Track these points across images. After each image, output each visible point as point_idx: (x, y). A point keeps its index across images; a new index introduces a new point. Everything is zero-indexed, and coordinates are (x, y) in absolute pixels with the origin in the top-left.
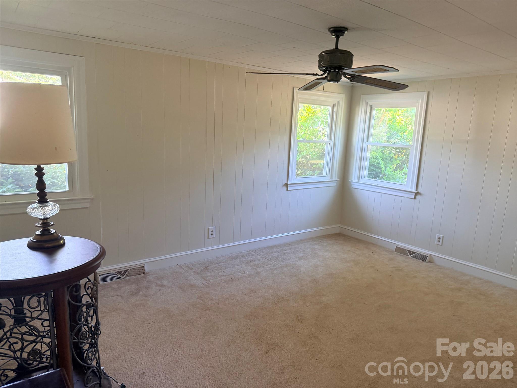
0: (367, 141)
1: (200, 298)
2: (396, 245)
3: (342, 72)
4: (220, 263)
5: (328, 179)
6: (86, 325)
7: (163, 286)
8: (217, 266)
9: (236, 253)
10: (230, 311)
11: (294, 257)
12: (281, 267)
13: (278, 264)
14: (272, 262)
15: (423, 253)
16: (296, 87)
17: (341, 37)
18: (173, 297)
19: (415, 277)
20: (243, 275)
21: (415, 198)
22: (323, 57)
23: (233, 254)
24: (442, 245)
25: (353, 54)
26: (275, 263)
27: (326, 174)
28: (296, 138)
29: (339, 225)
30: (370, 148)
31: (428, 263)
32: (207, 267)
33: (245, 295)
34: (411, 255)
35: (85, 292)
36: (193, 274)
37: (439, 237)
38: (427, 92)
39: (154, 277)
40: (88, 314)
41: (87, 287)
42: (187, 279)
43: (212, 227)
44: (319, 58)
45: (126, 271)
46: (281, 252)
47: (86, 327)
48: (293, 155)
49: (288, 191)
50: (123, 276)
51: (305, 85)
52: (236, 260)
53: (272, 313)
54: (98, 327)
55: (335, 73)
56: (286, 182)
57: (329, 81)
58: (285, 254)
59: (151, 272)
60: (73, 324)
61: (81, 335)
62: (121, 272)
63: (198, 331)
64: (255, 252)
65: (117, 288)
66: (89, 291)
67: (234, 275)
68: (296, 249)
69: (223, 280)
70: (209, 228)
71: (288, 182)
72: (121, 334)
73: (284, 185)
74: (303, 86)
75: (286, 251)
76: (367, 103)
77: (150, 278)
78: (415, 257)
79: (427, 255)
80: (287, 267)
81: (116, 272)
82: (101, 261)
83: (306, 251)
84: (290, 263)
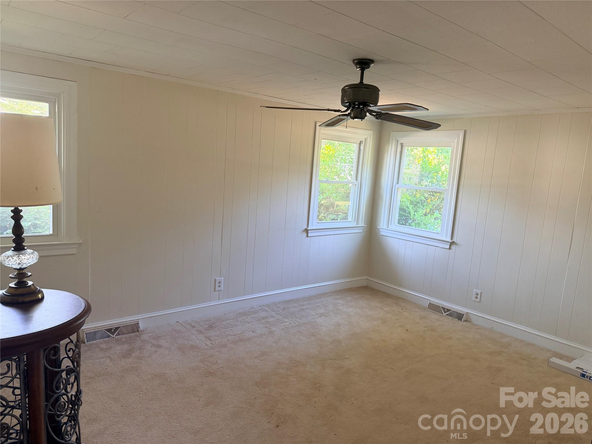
0: (398, 183)
1: (203, 361)
2: (429, 300)
3: (367, 109)
4: (228, 319)
5: (354, 224)
6: (64, 394)
7: (159, 346)
8: (225, 324)
9: (247, 308)
10: (237, 378)
11: (313, 314)
12: (298, 325)
13: (295, 322)
14: (288, 319)
15: (459, 311)
16: (318, 122)
17: (366, 70)
18: (171, 360)
19: (450, 338)
20: (254, 334)
21: (450, 248)
22: (346, 91)
23: (243, 309)
24: (480, 302)
25: (379, 89)
26: (292, 321)
27: (351, 219)
28: (318, 178)
29: (365, 277)
30: (400, 190)
31: (464, 322)
32: (212, 325)
33: (256, 358)
34: (445, 312)
35: (66, 355)
36: (195, 333)
37: (476, 293)
38: (464, 131)
39: (150, 336)
40: (67, 380)
41: (68, 349)
42: (188, 340)
43: (219, 278)
44: (342, 93)
45: (117, 329)
46: (299, 308)
47: (65, 397)
48: (315, 197)
49: (308, 238)
50: (113, 334)
51: (326, 122)
52: (247, 317)
53: (285, 380)
54: (79, 397)
55: (359, 110)
56: (305, 227)
57: (353, 118)
58: (303, 310)
59: (147, 330)
60: (49, 393)
61: (59, 406)
62: (111, 329)
63: (199, 400)
64: (269, 307)
65: (106, 348)
66: (70, 354)
67: (243, 334)
68: (317, 305)
69: (230, 341)
70: (215, 279)
71: (308, 227)
72: (108, 403)
73: (304, 231)
74: (325, 122)
75: (305, 307)
76: (398, 141)
77: (145, 337)
78: (450, 315)
79: (463, 313)
80: (305, 325)
81: (105, 330)
82: (85, 319)
83: (327, 307)
84: (309, 320)
